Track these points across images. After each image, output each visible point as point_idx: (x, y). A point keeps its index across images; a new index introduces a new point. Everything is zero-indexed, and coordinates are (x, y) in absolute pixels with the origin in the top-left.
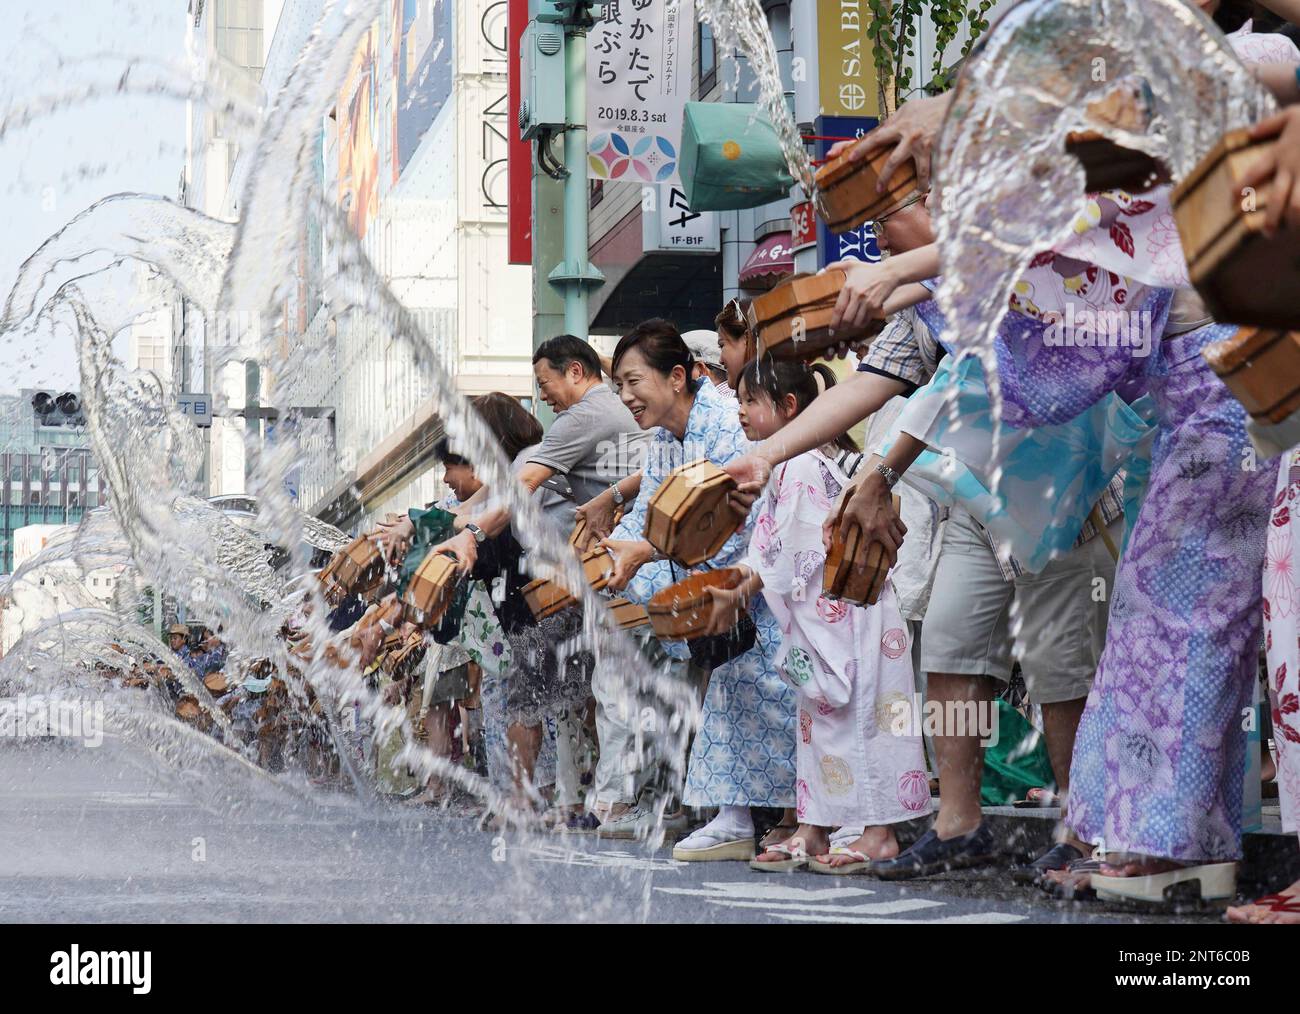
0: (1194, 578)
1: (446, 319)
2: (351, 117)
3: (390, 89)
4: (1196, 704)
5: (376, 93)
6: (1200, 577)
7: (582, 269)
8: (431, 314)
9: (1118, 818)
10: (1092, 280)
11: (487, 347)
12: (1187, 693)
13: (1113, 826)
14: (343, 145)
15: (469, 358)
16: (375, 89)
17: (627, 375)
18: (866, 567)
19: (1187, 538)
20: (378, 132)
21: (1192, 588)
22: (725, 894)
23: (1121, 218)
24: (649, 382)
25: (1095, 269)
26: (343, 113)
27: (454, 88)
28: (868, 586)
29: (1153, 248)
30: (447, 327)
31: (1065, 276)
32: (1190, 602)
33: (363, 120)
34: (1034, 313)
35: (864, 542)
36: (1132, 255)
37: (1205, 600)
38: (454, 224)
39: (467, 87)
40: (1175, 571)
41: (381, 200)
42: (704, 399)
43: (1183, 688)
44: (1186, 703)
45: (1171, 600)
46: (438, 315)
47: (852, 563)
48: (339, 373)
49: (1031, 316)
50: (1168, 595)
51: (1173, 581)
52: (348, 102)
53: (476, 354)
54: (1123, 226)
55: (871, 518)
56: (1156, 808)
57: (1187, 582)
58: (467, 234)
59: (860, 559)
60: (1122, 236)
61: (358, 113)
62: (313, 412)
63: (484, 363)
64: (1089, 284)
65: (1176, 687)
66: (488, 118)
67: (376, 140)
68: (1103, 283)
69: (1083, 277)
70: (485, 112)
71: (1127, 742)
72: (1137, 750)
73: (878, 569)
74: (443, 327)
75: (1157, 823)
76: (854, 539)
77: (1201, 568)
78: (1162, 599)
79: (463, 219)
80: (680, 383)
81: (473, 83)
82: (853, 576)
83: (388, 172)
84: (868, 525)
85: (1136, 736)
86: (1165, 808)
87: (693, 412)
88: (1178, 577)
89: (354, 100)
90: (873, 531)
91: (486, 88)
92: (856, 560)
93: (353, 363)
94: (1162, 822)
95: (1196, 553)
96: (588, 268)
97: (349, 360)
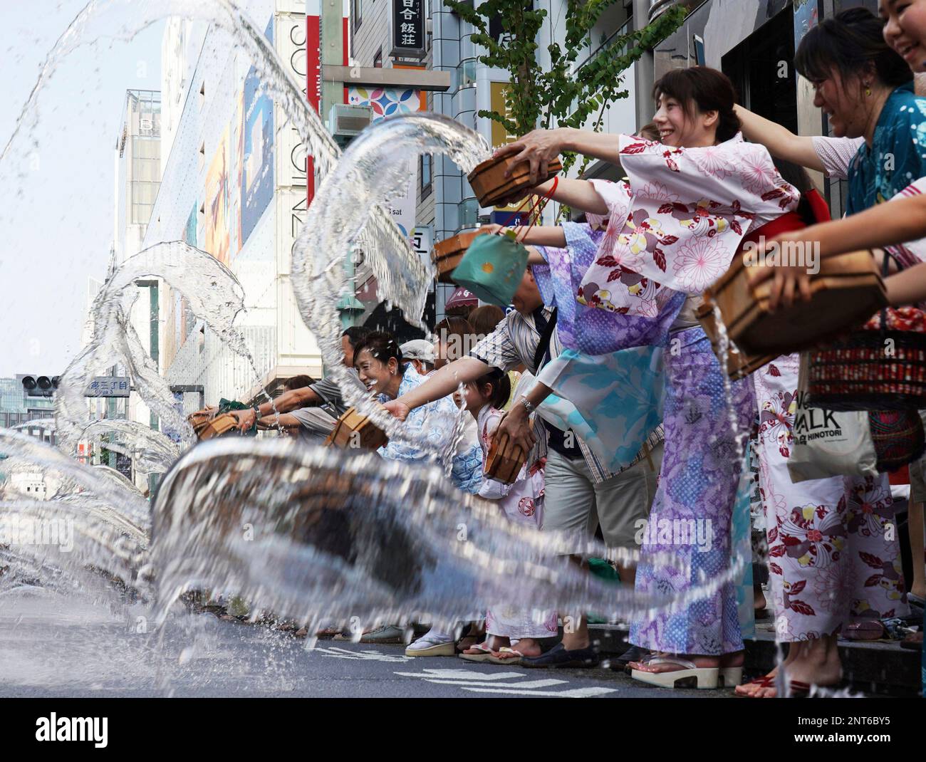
0: (695, 483)
1: (270, 332)
2: (213, 212)
3: (236, 194)
4: (698, 561)
5: (228, 196)
6: (699, 483)
7: (351, 303)
8: (261, 329)
9: (657, 631)
10: (645, 286)
11: (294, 349)
12: (692, 555)
13: (654, 637)
14: (209, 228)
15: (283, 356)
16: (227, 195)
17: (362, 363)
18: (510, 459)
19: (691, 459)
20: (230, 219)
21: (695, 489)
22: (437, 676)
23: (659, 246)
24: (375, 368)
25: (646, 280)
26: (208, 209)
27: (275, 194)
28: (510, 472)
29: (676, 267)
30: (270, 338)
31: (629, 285)
32: (694, 498)
33: (220, 213)
34: (612, 309)
35: (510, 445)
36: (664, 271)
37: (702, 497)
38: (274, 276)
39: (282, 193)
40: (684, 480)
41: (231, 261)
42: (408, 377)
43: (690, 552)
44: (692, 561)
45: (683, 497)
46: (266, 330)
47: (502, 456)
48: (206, 364)
49: (610, 311)
50: (680, 494)
51: (683, 486)
52: (211, 203)
53: (288, 353)
54: (661, 252)
55: (515, 430)
56: (675, 624)
57: (692, 486)
58: (282, 282)
59: (506, 455)
60: (660, 259)
61: (218, 209)
62: (191, 389)
63: (293, 359)
64: (643, 289)
65: (686, 551)
66: (295, 212)
67: (228, 224)
68: (651, 288)
69: (639, 285)
70: (293, 209)
71: (657, 585)
72: (663, 589)
73: (517, 462)
74: (268, 338)
75: (676, 633)
76: (504, 443)
77: (700, 477)
78: (677, 498)
79: (280, 273)
80: (395, 369)
81: (285, 191)
82: (502, 465)
83: (235, 244)
84: (513, 434)
85: (662, 581)
86: (681, 624)
87: (402, 385)
88: (686, 483)
89: (215, 201)
90: (516, 439)
91: (294, 194)
92: (505, 455)
93: (214, 359)
94: (680, 633)
95: (697, 468)
96: (355, 303)
97: (212, 357)
